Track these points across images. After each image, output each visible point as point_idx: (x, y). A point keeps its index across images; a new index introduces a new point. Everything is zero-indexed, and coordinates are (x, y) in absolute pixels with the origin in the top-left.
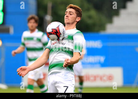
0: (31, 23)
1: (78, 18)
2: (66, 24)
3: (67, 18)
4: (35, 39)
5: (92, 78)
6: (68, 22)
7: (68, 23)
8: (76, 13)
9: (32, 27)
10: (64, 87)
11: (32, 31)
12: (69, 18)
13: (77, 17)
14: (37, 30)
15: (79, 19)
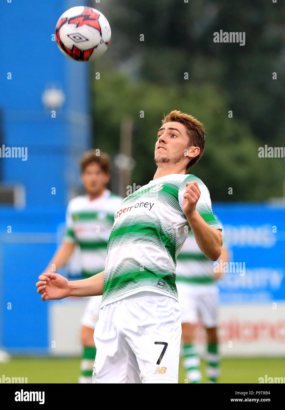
0: (89, 173)
1: (194, 148)
2: (160, 162)
3: (161, 145)
4: (102, 216)
5: (247, 332)
6: (164, 156)
7: (164, 161)
8: (187, 133)
9: (94, 184)
10: (156, 343)
11: (95, 195)
12: (167, 146)
13: (189, 145)
14: (106, 193)
15: (196, 151)
